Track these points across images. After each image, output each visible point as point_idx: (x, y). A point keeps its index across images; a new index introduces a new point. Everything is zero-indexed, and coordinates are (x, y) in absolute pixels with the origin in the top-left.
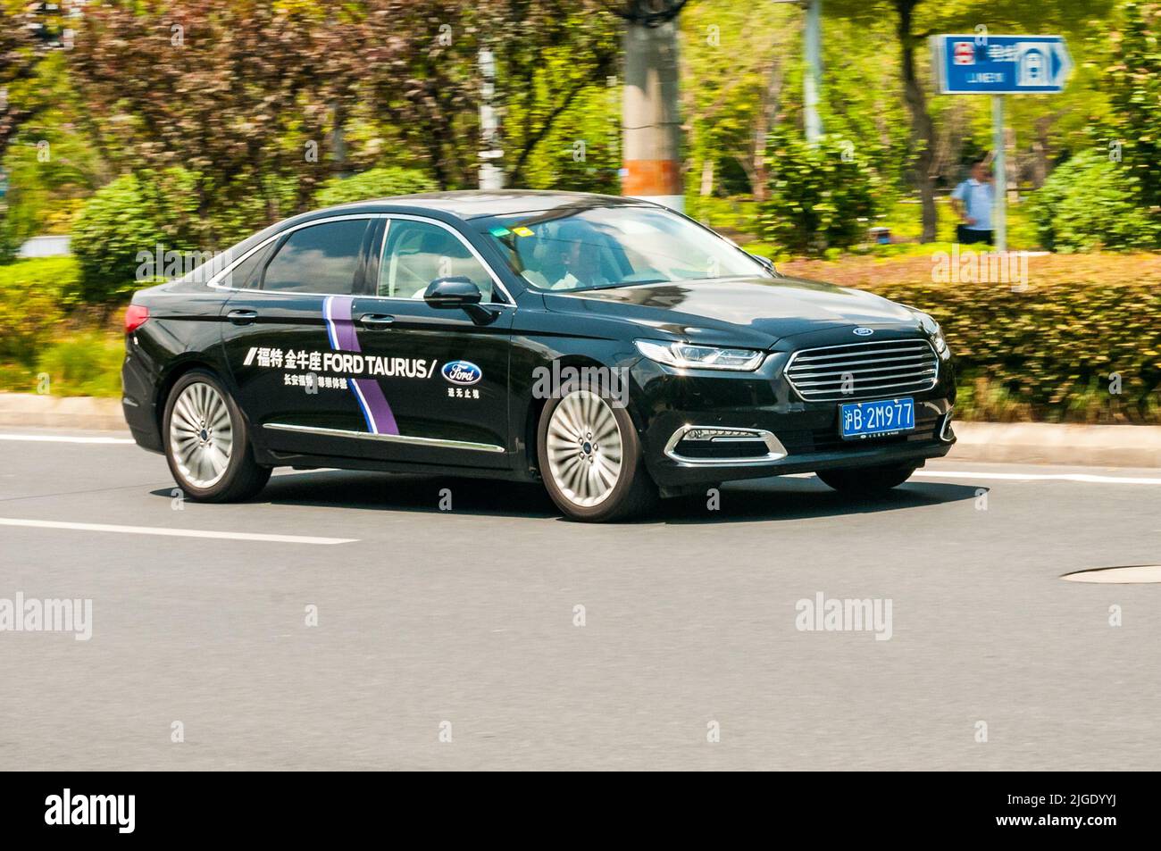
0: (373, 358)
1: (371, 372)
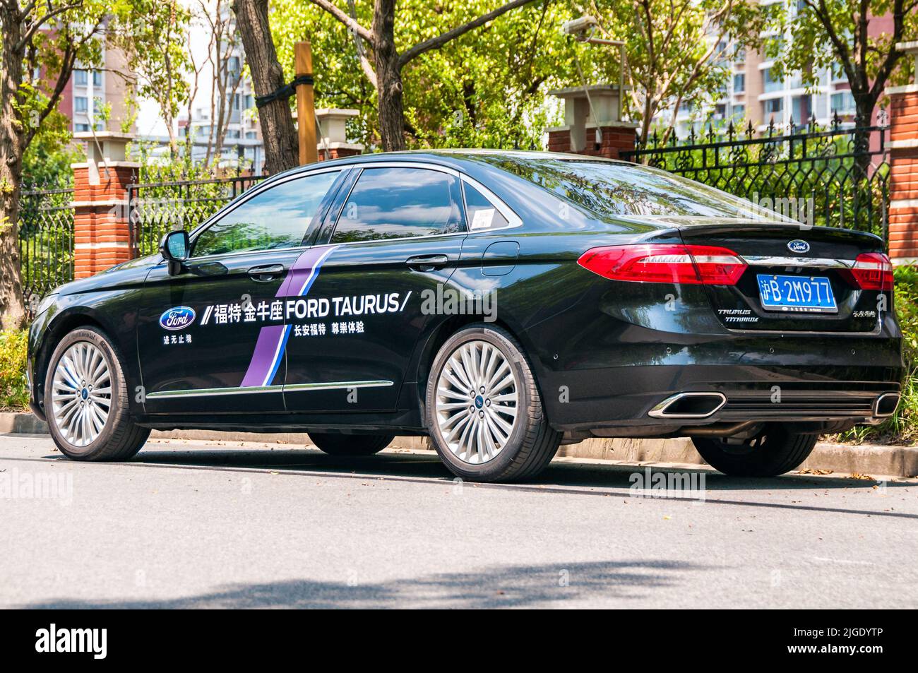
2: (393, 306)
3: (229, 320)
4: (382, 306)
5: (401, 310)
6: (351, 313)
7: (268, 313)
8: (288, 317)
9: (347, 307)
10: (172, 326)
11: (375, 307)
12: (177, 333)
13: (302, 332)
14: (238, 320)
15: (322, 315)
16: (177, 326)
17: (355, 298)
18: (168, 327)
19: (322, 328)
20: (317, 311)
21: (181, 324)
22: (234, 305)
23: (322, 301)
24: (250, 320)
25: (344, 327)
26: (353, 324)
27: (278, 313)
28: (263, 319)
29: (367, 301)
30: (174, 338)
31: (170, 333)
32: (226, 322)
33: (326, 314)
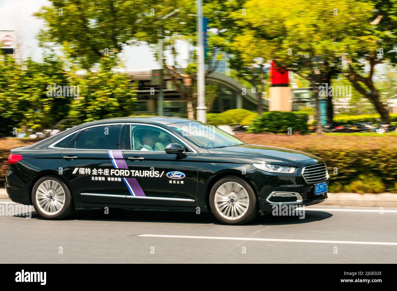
0: (135, 171)
1: (133, 175)
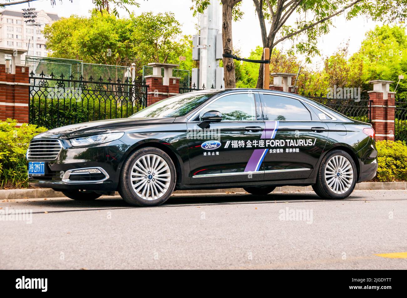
2: (311, 144)
3: (239, 146)
4: (306, 143)
5: (314, 145)
6: (294, 145)
7: (258, 144)
8: (267, 146)
9: (292, 143)
10: (208, 148)
11: (303, 144)
12: (211, 151)
13: (273, 152)
14: (243, 147)
15: (281, 145)
16: (211, 148)
17: (295, 140)
18: (206, 148)
19: (282, 150)
20: (280, 144)
21: (213, 148)
22: (241, 141)
23: (281, 141)
24: (249, 147)
25: (291, 150)
26: (295, 149)
27: (262, 145)
28: (256, 146)
29: (300, 142)
30: (209, 154)
31: (207, 151)
32: (237, 147)
33: (283, 145)
